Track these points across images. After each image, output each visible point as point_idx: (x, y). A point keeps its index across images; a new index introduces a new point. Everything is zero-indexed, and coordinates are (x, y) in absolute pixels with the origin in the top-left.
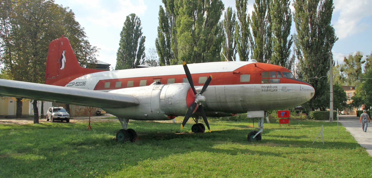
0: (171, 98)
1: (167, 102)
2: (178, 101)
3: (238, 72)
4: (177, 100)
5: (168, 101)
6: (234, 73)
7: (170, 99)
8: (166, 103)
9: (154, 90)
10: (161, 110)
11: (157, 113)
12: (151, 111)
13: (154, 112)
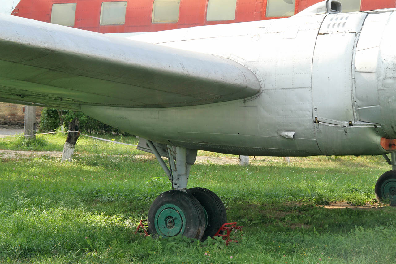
9: (324, 34)
10: (355, 114)
11: (340, 129)
12: (314, 118)
13: (325, 124)
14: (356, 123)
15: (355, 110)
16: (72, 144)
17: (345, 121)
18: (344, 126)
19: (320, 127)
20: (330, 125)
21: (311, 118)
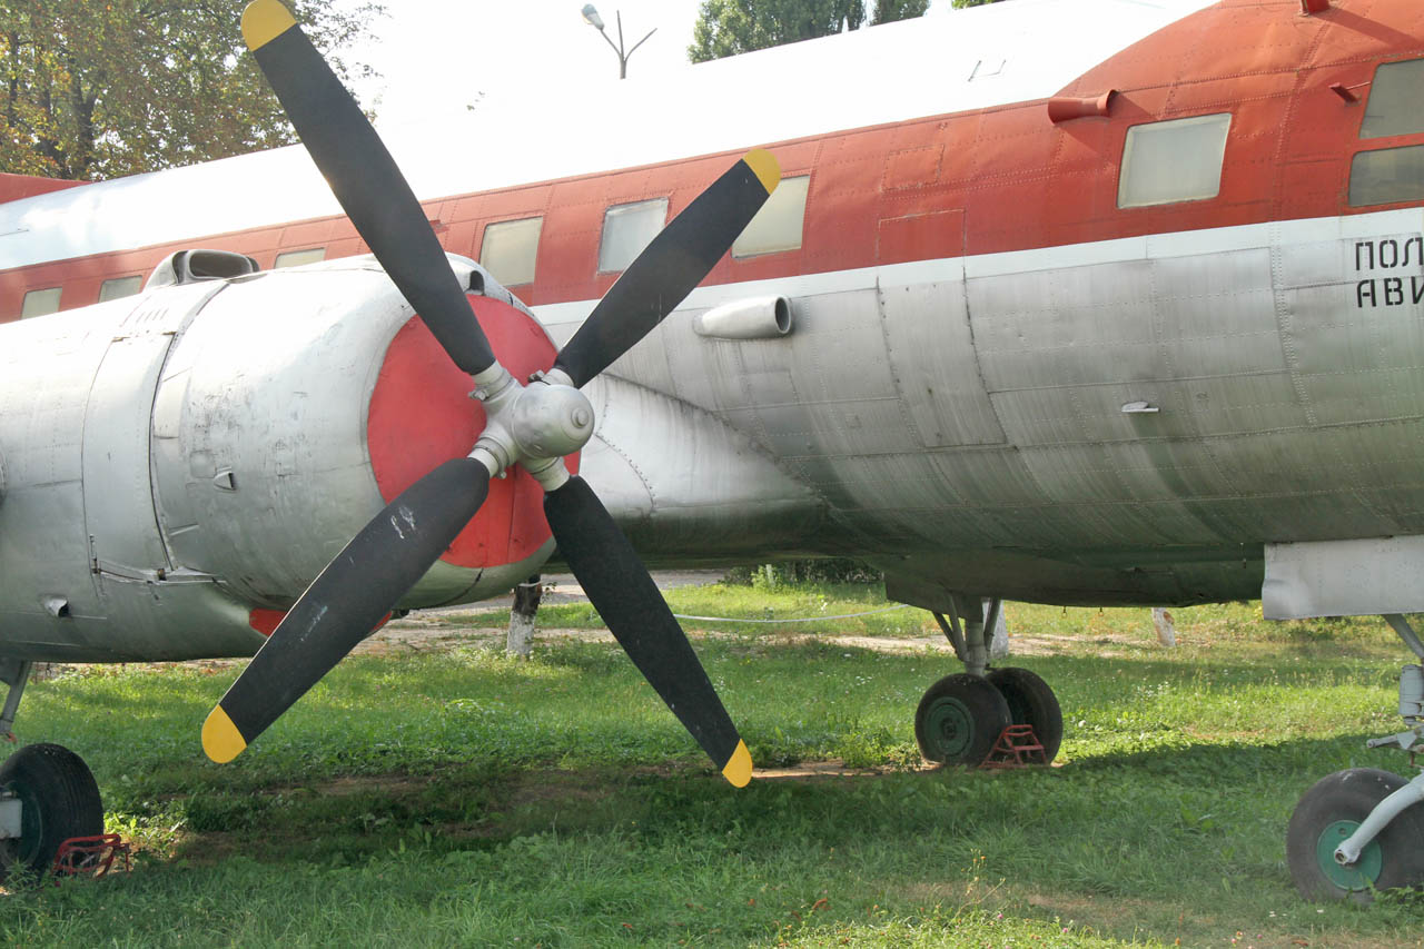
0: (230, 425)
1: (200, 460)
2: (282, 455)
3: (1102, 101)
4: (279, 444)
5: (207, 452)
6: (1062, 113)
7: (218, 435)
8: (193, 471)
9: (122, 340)
10: (169, 548)
11: (142, 590)
12: (92, 562)
13: (112, 577)
14: (173, 573)
15: (165, 539)
16: (525, 614)
17: (150, 567)
18: (149, 582)
19: (104, 584)
20: (122, 580)
21: (86, 562)
